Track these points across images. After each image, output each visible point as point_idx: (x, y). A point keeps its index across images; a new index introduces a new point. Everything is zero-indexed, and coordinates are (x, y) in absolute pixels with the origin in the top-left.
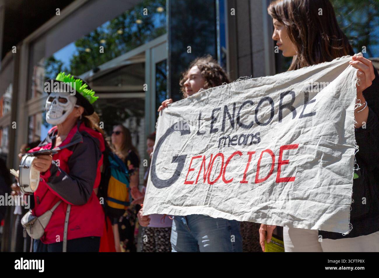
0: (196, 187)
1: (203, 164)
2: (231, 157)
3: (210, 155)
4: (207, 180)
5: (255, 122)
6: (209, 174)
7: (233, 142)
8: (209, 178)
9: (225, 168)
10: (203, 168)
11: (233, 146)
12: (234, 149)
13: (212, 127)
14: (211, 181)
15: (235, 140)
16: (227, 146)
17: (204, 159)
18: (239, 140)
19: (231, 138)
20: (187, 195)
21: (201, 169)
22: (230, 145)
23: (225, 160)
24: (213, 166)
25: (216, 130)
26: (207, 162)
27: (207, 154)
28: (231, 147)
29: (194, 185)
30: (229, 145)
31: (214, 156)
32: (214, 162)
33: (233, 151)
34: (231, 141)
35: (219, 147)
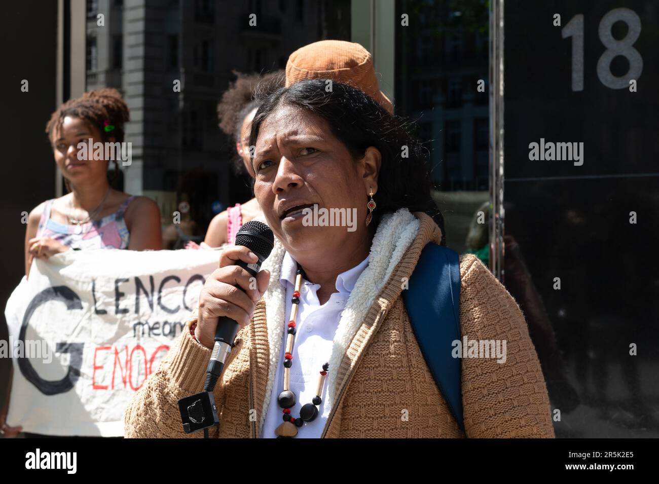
0: (114, 395)
1: (117, 361)
2: (156, 353)
3: (124, 347)
4: (128, 384)
5: (182, 306)
6: (130, 377)
7: (156, 331)
8: (130, 382)
9: (150, 368)
10: (118, 365)
11: (156, 337)
12: (157, 341)
13: (117, 306)
14: (135, 386)
15: (157, 328)
16: (146, 335)
17: (117, 353)
18: (163, 328)
19: (151, 325)
20: (104, 406)
21: (115, 367)
22: (152, 336)
23: (149, 357)
24: (133, 364)
25: (125, 311)
26: (123, 357)
27: (119, 345)
28: (153, 338)
29: (109, 391)
30: (149, 334)
31: (130, 350)
32: (133, 359)
33: (158, 345)
34: (151, 329)
35: (135, 336)
